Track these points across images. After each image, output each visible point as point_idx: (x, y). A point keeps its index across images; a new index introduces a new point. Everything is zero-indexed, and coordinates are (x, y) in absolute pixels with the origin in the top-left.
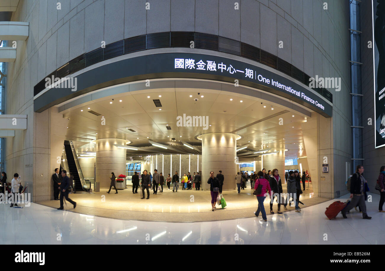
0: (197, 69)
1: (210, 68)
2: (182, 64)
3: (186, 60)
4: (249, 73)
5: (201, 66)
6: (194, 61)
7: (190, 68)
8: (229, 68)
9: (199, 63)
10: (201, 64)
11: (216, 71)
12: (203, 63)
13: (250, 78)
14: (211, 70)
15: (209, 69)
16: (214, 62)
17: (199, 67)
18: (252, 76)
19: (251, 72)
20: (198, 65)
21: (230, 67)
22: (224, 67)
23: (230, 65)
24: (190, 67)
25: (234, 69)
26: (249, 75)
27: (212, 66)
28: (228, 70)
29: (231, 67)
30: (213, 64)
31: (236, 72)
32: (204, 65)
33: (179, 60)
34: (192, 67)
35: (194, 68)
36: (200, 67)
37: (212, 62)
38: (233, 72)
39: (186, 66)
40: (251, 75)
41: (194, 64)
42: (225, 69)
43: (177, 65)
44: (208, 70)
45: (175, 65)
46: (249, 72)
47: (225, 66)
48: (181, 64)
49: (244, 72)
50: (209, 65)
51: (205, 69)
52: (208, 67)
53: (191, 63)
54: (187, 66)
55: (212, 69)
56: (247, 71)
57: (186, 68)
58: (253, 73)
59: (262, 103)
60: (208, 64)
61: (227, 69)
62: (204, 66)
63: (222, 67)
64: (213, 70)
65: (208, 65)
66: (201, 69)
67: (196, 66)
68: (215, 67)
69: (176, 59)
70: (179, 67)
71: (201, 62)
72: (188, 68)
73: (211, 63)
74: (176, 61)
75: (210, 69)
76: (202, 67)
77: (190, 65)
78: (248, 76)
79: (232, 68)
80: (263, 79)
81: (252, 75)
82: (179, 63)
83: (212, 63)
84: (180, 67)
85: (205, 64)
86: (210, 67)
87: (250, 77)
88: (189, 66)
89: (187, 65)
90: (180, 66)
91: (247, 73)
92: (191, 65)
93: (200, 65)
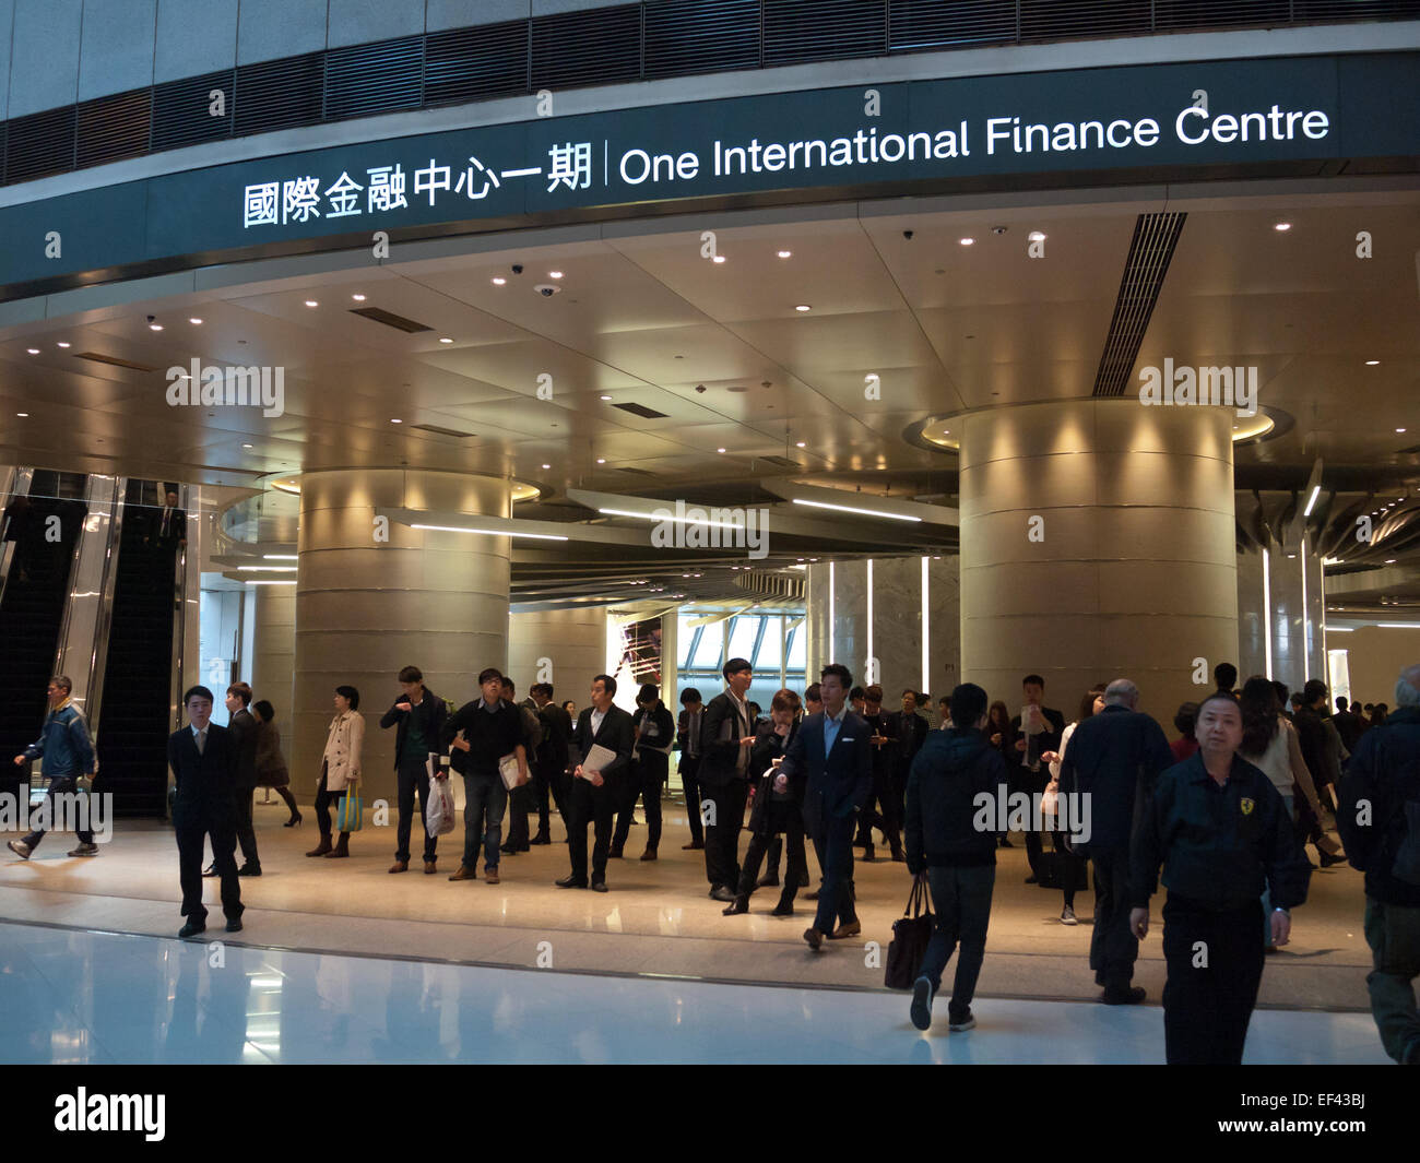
0: (329, 216)
1: (379, 201)
2: (272, 206)
3: (286, 184)
4: (567, 166)
5: (344, 198)
6: (316, 182)
7: (302, 220)
8: (463, 175)
9: (335, 188)
10: (344, 189)
11: (406, 205)
12: (353, 185)
13: (573, 188)
14: (385, 209)
15: (375, 205)
16: (398, 166)
17: (337, 208)
18: (582, 176)
19: (578, 157)
20: (332, 200)
21: (470, 170)
22: (440, 177)
23: (473, 160)
24: (302, 215)
25: (490, 172)
26: (569, 173)
27: (387, 189)
28: (458, 190)
29: (475, 168)
30: (393, 176)
31: (497, 184)
32: (354, 191)
33: (260, 191)
34: (311, 213)
35: (317, 214)
36: (339, 203)
37: (390, 169)
38: (487, 185)
39: (286, 210)
40: (578, 169)
41: (318, 199)
42: (446, 185)
43: (252, 215)
44: (371, 211)
45: (247, 215)
46: (567, 159)
47: (447, 170)
48: (267, 207)
49: (538, 171)
50: (376, 189)
51: (359, 212)
52: (372, 198)
53: (308, 197)
54: (291, 210)
55: (388, 202)
56: (556, 160)
57: (285, 222)
58: (587, 156)
59: (908, 234)
60: (373, 182)
61: (454, 183)
62: (356, 196)
63: (434, 179)
64: (393, 206)
65: (371, 189)
66: (344, 213)
67: (325, 205)
68: (399, 190)
69: (248, 189)
70: (260, 221)
71: (345, 183)
72: (295, 217)
73: (386, 176)
74: (247, 196)
75: (379, 207)
76: (348, 202)
77: (299, 205)
78: (562, 184)
79: (481, 168)
80: (652, 165)
81: (587, 168)
82: (261, 205)
83: (390, 173)
84: (266, 221)
85: (360, 188)
86: (379, 196)
87: (573, 186)
88: (296, 209)
89: (289, 206)
90: (266, 217)
91: (556, 167)
92: (306, 205)
93: (339, 194)
